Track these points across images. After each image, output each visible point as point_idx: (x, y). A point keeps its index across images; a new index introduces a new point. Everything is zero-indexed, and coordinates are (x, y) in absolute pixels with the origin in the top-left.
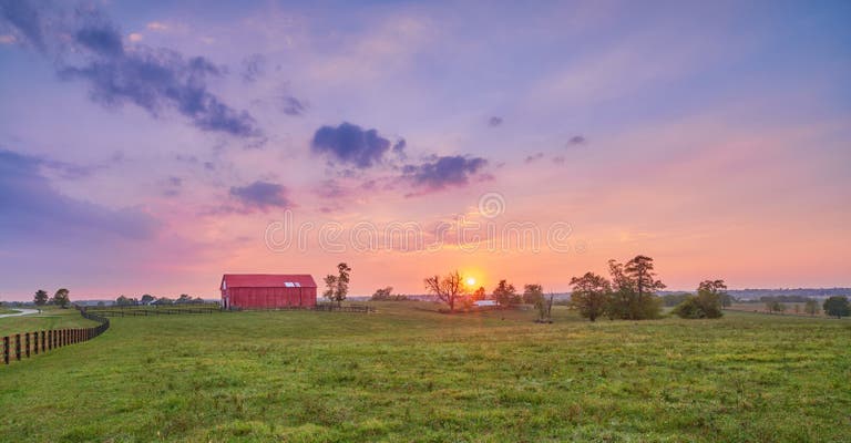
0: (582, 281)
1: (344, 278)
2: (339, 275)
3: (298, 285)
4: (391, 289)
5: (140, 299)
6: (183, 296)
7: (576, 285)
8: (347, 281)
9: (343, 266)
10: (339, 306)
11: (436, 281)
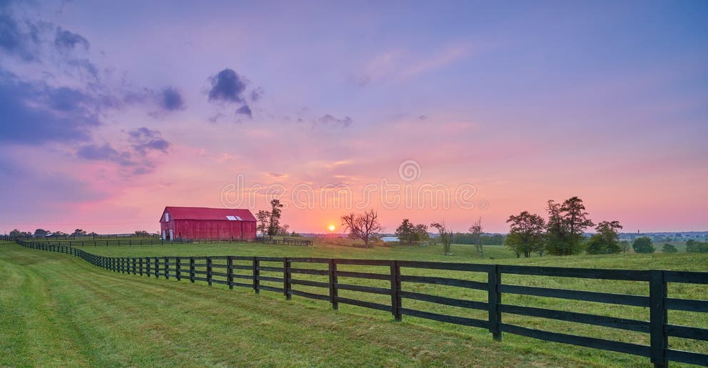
0: (518, 220)
1: (276, 213)
2: (271, 211)
3: (240, 219)
4: (287, 226)
5: (33, 233)
6: (77, 230)
7: (512, 222)
8: (278, 216)
9: (275, 202)
10: (271, 239)
11: (351, 219)
